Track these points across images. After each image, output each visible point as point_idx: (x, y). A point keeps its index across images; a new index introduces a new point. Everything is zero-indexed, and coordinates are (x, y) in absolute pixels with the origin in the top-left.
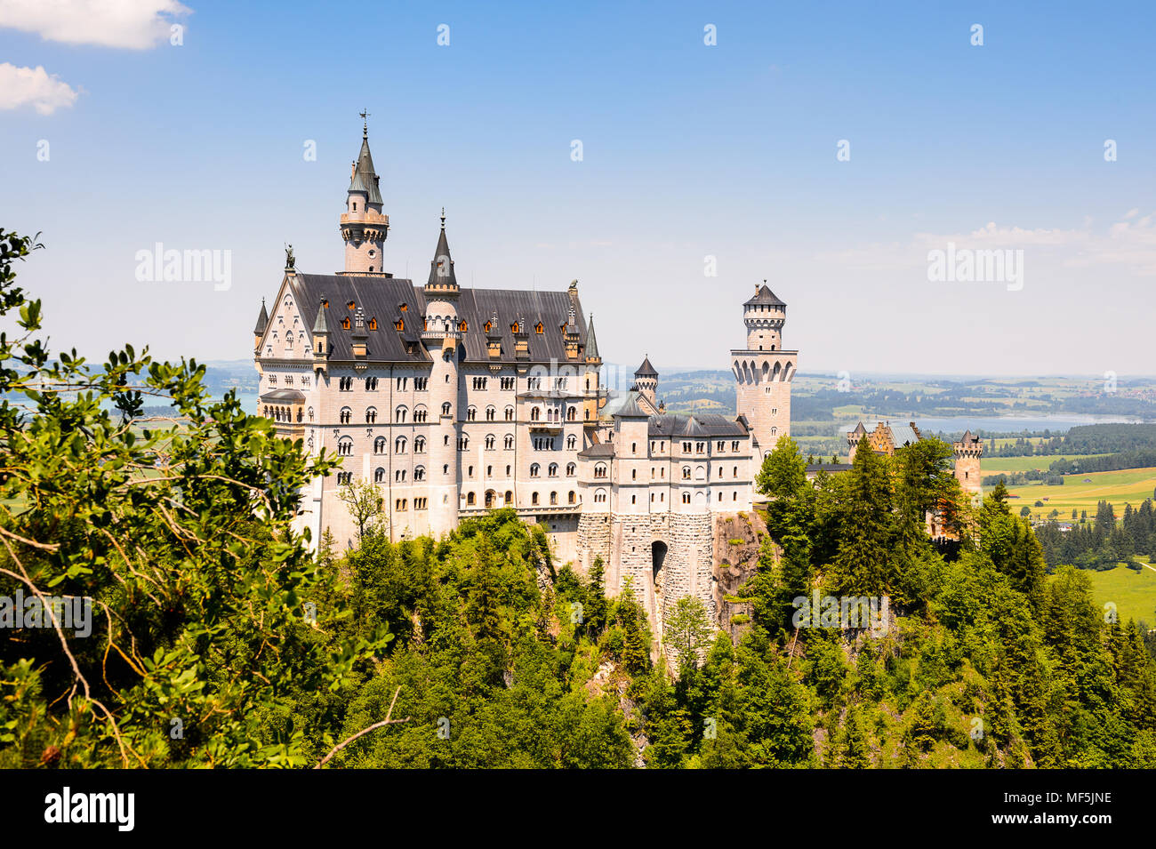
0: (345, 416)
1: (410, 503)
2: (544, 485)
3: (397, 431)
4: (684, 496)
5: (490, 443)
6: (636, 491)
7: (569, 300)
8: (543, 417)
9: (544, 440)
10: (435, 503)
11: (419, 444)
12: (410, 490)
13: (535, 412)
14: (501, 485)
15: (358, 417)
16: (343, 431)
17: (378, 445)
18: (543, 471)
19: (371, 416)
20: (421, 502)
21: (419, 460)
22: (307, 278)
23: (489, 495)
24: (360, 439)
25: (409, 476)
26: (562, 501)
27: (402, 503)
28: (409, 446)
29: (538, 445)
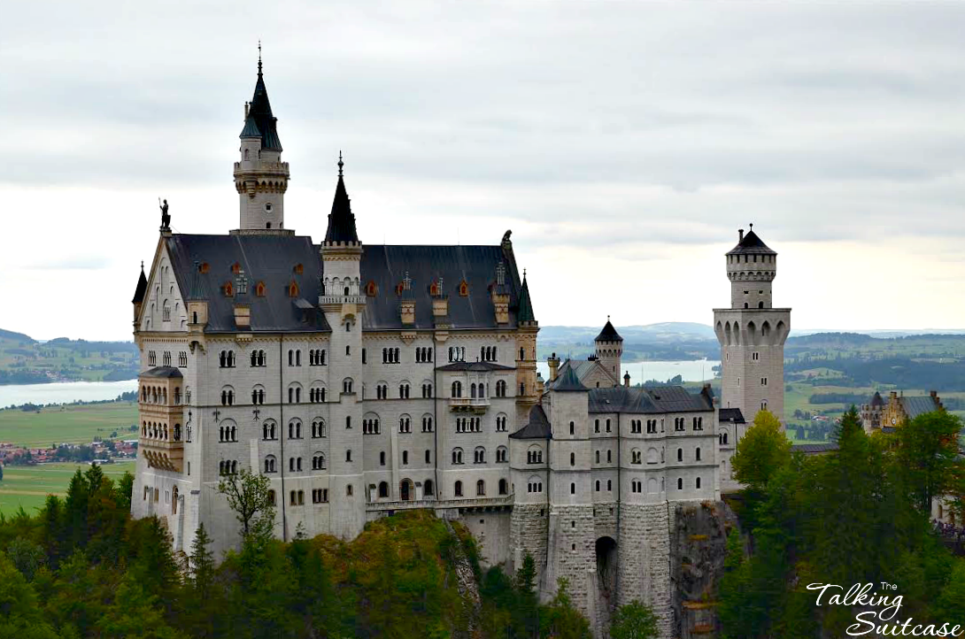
0: (227, 398)
1: (308, 497)
2: (468, 474)
3: (291, 413)
4: (634, 483)
5: (405, 426)
6: (575, 479)
7: (502, 254)
8: (466, 393)
9: (468, 420)
10: (338, 495)
11: (318, 429)
12: (307, 480)
13: (456, 388)
14: (418, 473)
15: (243, 396)
16: (225, 413)
17: (268, 432)
18: (468, 457)
19: (258, 397)
20: (320, 496)
21: (319, 445)
23: (406, 486)
24: (243, 419)
25: (307, 463)
26: (492, 490)
27: (297, 497)
28: (306, 430)
29: (460, 427)
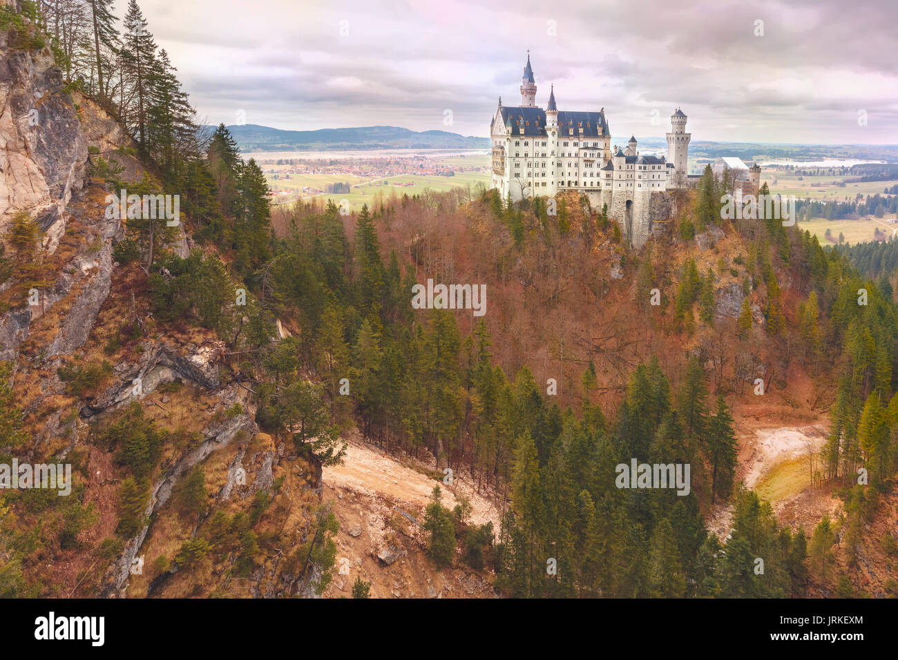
0: (517, 155)
1: (540, 185)
2: (588, 180)
3: (536, 160)
4: (639, 185)
5: (569, 165)
6: (621, 183)
7: (600, 115)
8: (588, 156)
9: (589, 164)
10: (549, 184)
11: (544, 165)
12: (540, 180)
13: (585, 154)
14: (574, 179)
15: (522, 155)
16: (517, 159)
17: (529, 165)
18: (588, 175)
19: (526, 155)
20: (544, 184)
21: (544, 169)
22: (506, 108)
23: (569, 183)
24: (522, 161)
25: (540, 175)
26: (595, 185)
27: (537, 184)
28: (540, 165)
29: (586, 166)
